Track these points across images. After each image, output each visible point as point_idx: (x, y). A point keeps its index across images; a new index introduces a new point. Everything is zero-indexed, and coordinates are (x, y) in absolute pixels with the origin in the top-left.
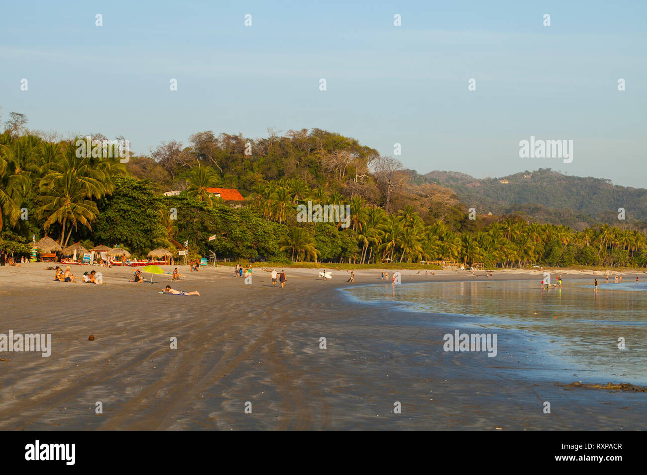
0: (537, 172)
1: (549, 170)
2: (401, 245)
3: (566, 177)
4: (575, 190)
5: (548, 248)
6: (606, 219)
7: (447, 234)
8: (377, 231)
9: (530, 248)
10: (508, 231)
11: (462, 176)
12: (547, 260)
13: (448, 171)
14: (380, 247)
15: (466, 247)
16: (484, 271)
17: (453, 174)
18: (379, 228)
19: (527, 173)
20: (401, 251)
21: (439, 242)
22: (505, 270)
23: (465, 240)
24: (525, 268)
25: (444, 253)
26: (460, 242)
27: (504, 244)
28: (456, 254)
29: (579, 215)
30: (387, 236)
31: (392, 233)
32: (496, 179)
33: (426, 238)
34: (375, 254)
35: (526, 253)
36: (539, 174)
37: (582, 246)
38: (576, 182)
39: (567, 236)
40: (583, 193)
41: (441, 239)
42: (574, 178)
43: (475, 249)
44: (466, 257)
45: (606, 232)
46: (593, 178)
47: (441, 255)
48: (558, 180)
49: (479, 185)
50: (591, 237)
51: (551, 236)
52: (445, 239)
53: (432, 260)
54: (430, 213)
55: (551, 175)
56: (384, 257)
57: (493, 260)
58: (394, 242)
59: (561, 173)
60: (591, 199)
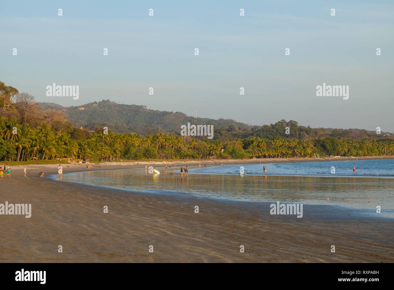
0: (101, 102)
1: (108, 101)
2: (43, 149)
3: (119, 105)
4: (125, 113)
5: (127, 149)
6: (146, 130)
7: (69, 141)
8: (27, 140)
9: (117, 149)
10: (103, 138)
11: (56, 105)
12: (126, 156)
13: (46, 103)
14: (29, 150)
15: (81, 149)
16: (94, 164)
17: (50, 105)
18: (28, 138)
19: (95, 103)
20: (43, 152)
21: (65, 146)
22: (106, 163)
23: (80, 145)
24: (116, 161)
25: (68, 153)
26: (77, 146)
27: (102, 146)
28: (75, 153)
29: (130, 128)
30: (34, 143)
31: (37, 141)
32: (76, 107)
33: (56, 144)
34: (26, 155)
35: (115, 151)
36: (103, 103)
37: (146, 146)
38: (125, 108)
39: (137, 141)
40: (129, 114)
41: (66, 144)
42: (123, 106)
43: (86, 150)
44: (81, 155)
45: (160, 137)
46: (135, 105)
47: (66, 155)
48: (115, 107)
49: (66, 110)
50: (151, 141)
51: (128, 141)
52: (68, 144)
53: (61, 158)
54: (52, 128)
55: (110, 104)
56: (32, 156)
57: (97, 156)
58: (38, 146)
59: (116, 102)
60: (135, 118)
